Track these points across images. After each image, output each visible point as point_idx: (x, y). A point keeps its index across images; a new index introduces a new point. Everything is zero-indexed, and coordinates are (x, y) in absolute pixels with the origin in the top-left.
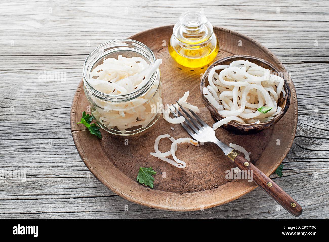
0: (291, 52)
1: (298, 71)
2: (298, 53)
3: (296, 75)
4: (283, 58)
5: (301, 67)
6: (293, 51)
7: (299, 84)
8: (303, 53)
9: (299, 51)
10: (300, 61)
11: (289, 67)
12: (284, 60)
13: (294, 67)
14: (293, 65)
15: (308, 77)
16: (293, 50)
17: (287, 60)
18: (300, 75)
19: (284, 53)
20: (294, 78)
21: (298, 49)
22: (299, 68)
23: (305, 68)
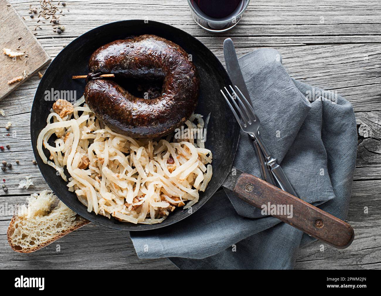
0: (292, 29)
1: (298, 57)
2: (301, 31)
3: (296, 62)
4: (282, 39)
5: (302, 51)
6: (295, 28)
7: (297, 74)
8: (306, 31)
9: (301, 29)
10: (302, 43)
11: (288, 51)
12: (283, 42)
13: (294, 51)
14: (293, 48)
15: (308, 65)
16: (295, 26)
17: (286, 42)
18: (300, 62)
19: (284, 31)
20: (292, 67)
21: (301, 25)
22: (299, 53)
23: (306, 52)
